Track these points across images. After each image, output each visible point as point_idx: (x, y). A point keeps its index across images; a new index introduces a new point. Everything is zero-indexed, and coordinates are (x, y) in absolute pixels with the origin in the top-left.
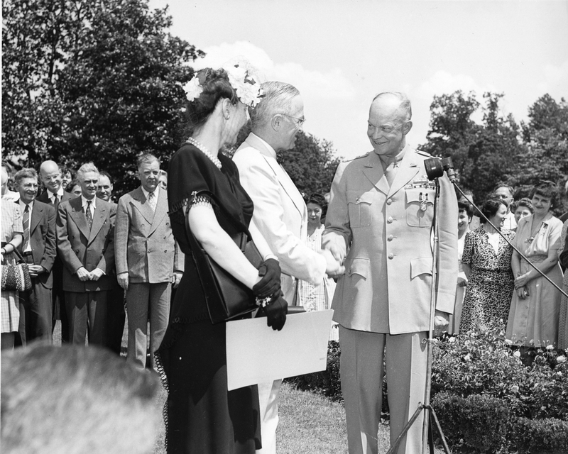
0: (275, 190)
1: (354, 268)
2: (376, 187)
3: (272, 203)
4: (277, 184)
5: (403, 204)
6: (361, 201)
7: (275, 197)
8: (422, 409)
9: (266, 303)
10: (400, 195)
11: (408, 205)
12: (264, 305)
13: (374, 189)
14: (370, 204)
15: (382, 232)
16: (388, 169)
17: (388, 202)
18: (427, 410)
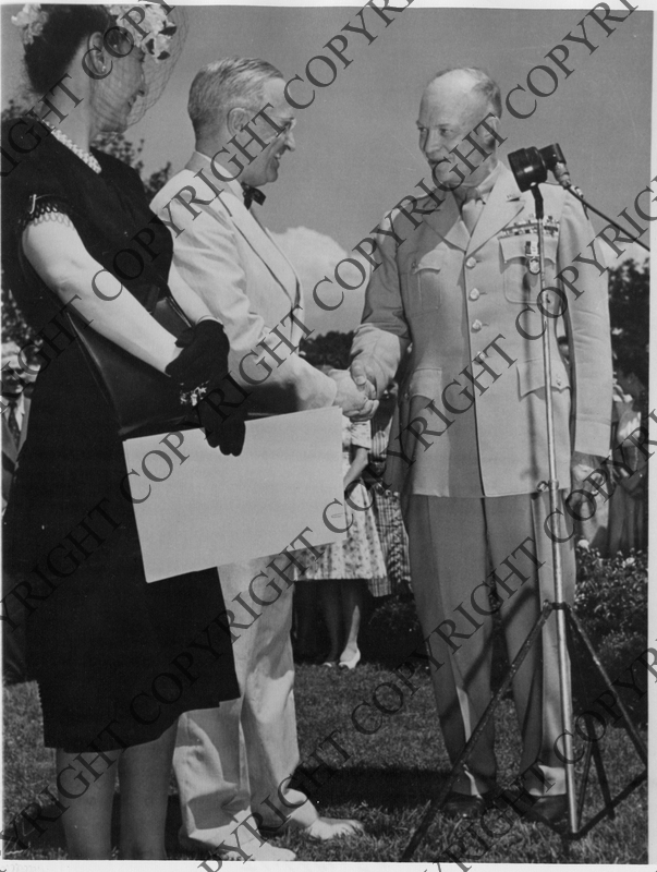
0: (226, 237)
1: (415, 387)
2: (447, 242)
3: (219, 259)
4: (230, 228)
5: (496, 263)
6: (421, 267)
7: (224, 248)
8: (550, 611)
9: (198, 398)
10: (490, 250)
11: (504, 265)
12: (194, 402)
13: (443, 245)
14: (437, 271)
15: (460, 317)
16: (465, 207)
17: (468, 264)
18: (561, 612)
